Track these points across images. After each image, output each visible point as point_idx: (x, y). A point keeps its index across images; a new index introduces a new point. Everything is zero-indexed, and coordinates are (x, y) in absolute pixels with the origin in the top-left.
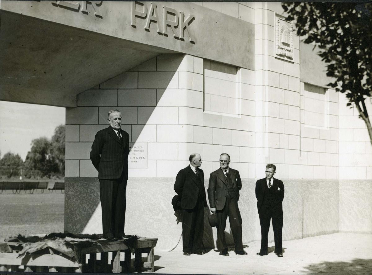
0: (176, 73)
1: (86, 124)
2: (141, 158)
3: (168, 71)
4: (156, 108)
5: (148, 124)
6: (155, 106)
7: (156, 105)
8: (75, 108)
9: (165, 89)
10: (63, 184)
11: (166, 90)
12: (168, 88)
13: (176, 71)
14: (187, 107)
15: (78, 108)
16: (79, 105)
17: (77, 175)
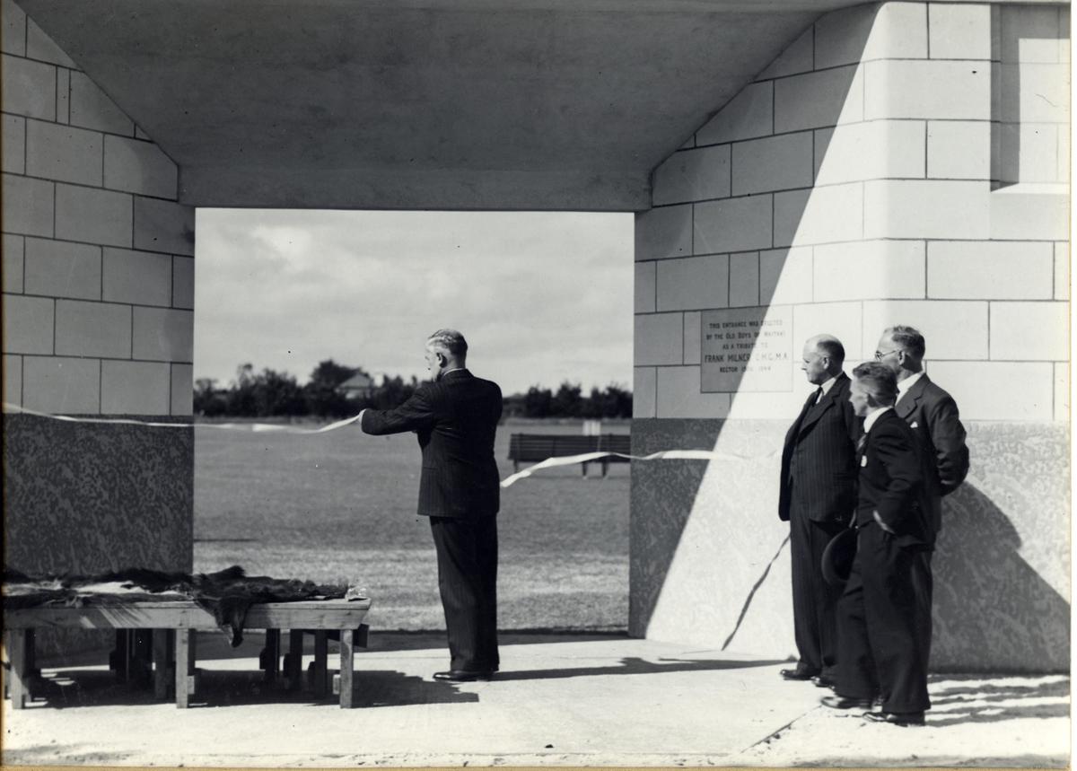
0: (860, 67)
1: (668, 256)
2: (778, 356)
3: (841, 66)
4: (814, 190)
5: (797, 246)
6: (811, 185)
7: (814, 183)
8: (647, 211)
9: (834, 126)
10: (627, 438)
11: (837, 130)
12: (840, 122)
13: (858, 63)
14: (889, 179)
15: (654, 210)
16: (656, 203)
17: (652, 415)
